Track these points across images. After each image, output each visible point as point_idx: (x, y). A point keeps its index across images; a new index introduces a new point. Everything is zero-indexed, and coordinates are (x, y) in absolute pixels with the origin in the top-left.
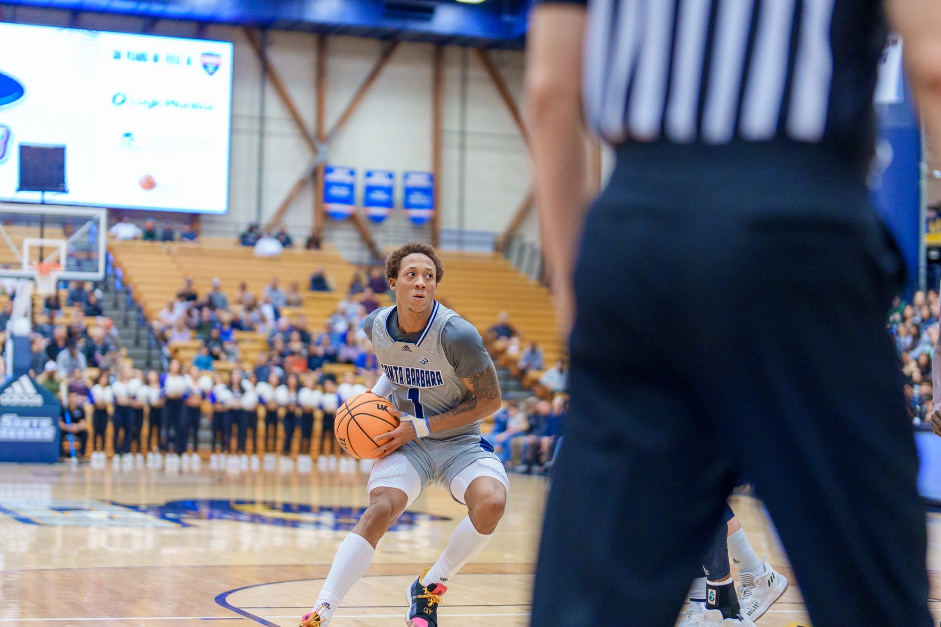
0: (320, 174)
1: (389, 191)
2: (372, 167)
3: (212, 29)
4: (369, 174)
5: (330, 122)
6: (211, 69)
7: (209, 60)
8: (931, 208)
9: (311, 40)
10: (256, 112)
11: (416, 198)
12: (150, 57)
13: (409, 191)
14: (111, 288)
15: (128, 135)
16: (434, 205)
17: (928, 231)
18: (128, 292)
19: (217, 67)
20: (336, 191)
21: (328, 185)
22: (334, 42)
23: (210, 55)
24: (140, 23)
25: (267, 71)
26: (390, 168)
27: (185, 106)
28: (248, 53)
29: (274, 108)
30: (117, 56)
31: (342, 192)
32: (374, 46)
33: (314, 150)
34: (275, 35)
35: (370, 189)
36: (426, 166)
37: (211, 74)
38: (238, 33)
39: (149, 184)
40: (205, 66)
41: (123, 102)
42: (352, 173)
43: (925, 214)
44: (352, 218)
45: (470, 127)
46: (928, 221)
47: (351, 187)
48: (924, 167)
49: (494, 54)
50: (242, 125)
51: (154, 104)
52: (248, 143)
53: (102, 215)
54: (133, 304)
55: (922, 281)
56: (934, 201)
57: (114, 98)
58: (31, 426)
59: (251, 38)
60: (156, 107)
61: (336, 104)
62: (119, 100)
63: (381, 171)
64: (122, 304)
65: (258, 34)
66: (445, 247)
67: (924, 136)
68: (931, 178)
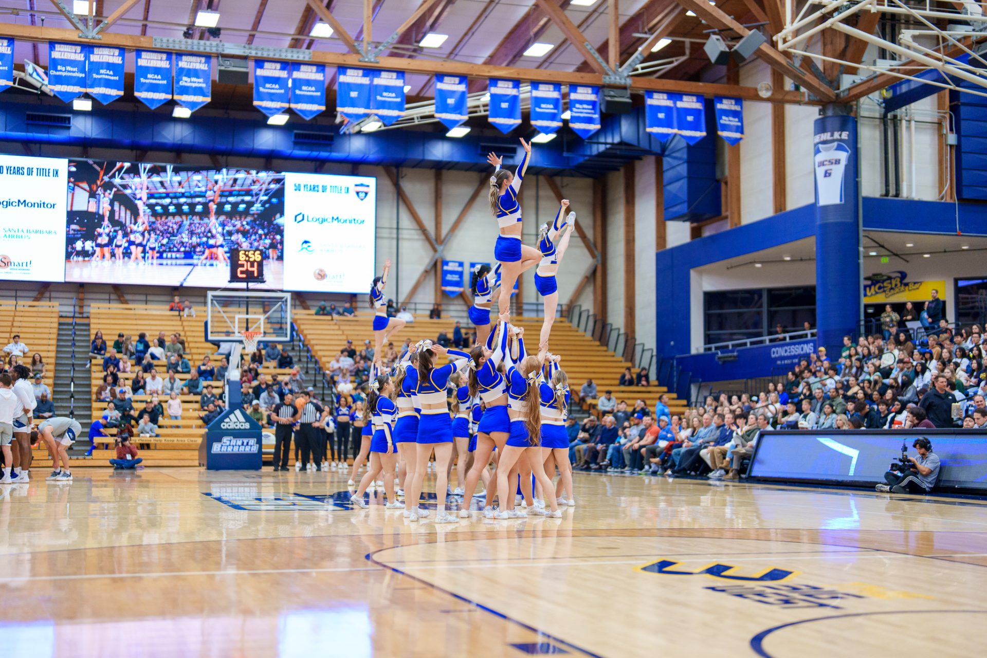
0: (439, 265)
2: (474, 261)
3: (362, 168)
5: (445, 230)
6: (362, 195)
7: (361, 189)
8: (866, 279)
9: (431, 173)
10: (395, 226)
12: (320, 189)
14: (297, 348)
15: (306, 242)
18: (308, 351)
19: (366, 194)
20: (449, 277)
21: (446, 273)
22: (446, 174)
23: (362, 185)
24: (312, 165)
25: (401, 196)
27: (345, 221)
28: (387, 183)
29: (406, 221)
30: (297, 188)
31: (455, 278)
32: (474, 176)
33: (435, 250)
34: (405, 170)
37: (362, 199)
38: (380, 169)
39: (321, 276)
40: (358, 193)
41: (303, 219)
42: (461, 264)
43: (863, 283)
44: (461, 295)
46: (865, 287)
47: (461, 274)
48: (861, 249)
49: (558, 180)
50: (384, 233)
51: (324, 220)
52: (388, 245)
53: (288, 296)
54: (312, 359)
55: (862, 329)
56: (870, 274)
57: (296, 216)
58: (243, 444)
59: (389, 174)
60: (325, 223)
61: (449, 216)
62: (300, 218)
64: (304, 360)
65: (394, 170)
66: (526, 315)
67: (861, 228)
68: (867, 257)
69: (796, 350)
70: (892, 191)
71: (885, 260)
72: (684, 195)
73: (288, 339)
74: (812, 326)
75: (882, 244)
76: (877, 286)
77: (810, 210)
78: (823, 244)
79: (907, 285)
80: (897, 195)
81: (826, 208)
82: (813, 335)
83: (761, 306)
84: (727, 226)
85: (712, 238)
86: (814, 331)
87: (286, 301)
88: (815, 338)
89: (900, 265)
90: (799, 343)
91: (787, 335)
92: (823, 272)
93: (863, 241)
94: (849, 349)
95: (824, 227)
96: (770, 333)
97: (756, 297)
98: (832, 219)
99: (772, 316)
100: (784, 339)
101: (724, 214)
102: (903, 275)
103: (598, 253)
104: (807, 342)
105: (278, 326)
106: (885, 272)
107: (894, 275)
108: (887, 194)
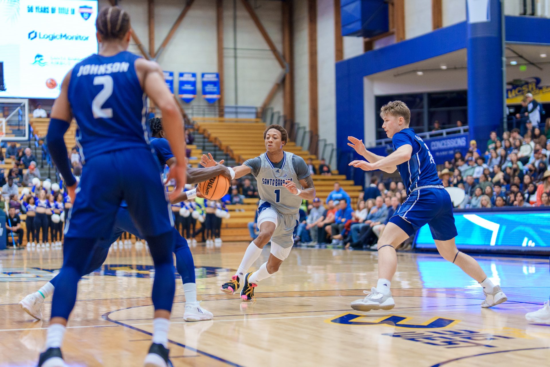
1: (194, 84)
2: (182, 71)
4: (181, 75)
5: (157, 45)
6: (86, 16)
7: (84, 10)
8: (509, 84)
11: (209, 88)
12: (50, 10)
13: (205, 84)
14: (33, 147)
15: (38, 56)
16: (220, 92)
17: (508, 97)
19: (90, 14)
23: (85, 7)
26: (193, 71)
27: (72, 38)
30: (30, 10)
35: (182, 83)
36: (214, 69)
37: (86, 19)
39: (53, 85)
40: (82, 14)
41: (35, 37)
42: (171, 74)
43: (505, 87)
45: (239, 46)
46: (508, 90)
47: (172, 83)
48: (504, 59)
49: (252, 2)
51: (54, 37)
53: (26, 102)
55: (505, 126)
56: (511, 80)
57: (30, 34)
60: (54, 40)
61: (161, 34)
62: (33, 35)
63: (189, 73)
66: (227, 117)
67: (504, 41)
68: (509, 65)
69: (451, 143)
70: (529, 11)
71: (523, 68)
72: (358, 15)
73: (26, 138)
74: (464, 123)
75: (520, 54)
76: (517, 90)
77: (463, 26)
78: (472, 56)
79: (541, 88)
80: (533, 14)
81: (475, 25)
82: (465, 131)
83: (422, 107)
84: (394, 41)
85: (382, 51)
86: (466, 127)
87: (24, 106)
88: (467, 133)
89: (535, 72)
90: (454, 138)
91: (444, 131)
92: (473, 78)
93: (506, 52)
94: (494, 142)
95: (474, 40)
96: (430, 130)
97: (418, 100)
98: (480, 34)
99: (431, 115)
100: (441, 134)
101: (391, 30)
102: (538, 81)
103: (286, 64)
104: (460, 137)
105: (17, 128)
106: (523, 78)
107: (530, 81)
108: (525, 13)
